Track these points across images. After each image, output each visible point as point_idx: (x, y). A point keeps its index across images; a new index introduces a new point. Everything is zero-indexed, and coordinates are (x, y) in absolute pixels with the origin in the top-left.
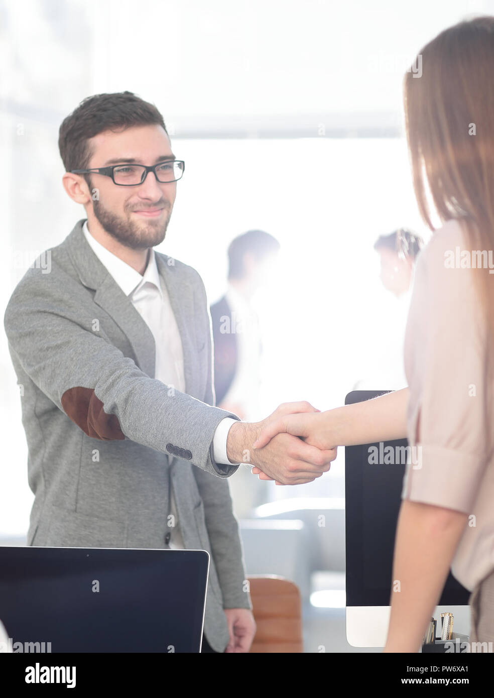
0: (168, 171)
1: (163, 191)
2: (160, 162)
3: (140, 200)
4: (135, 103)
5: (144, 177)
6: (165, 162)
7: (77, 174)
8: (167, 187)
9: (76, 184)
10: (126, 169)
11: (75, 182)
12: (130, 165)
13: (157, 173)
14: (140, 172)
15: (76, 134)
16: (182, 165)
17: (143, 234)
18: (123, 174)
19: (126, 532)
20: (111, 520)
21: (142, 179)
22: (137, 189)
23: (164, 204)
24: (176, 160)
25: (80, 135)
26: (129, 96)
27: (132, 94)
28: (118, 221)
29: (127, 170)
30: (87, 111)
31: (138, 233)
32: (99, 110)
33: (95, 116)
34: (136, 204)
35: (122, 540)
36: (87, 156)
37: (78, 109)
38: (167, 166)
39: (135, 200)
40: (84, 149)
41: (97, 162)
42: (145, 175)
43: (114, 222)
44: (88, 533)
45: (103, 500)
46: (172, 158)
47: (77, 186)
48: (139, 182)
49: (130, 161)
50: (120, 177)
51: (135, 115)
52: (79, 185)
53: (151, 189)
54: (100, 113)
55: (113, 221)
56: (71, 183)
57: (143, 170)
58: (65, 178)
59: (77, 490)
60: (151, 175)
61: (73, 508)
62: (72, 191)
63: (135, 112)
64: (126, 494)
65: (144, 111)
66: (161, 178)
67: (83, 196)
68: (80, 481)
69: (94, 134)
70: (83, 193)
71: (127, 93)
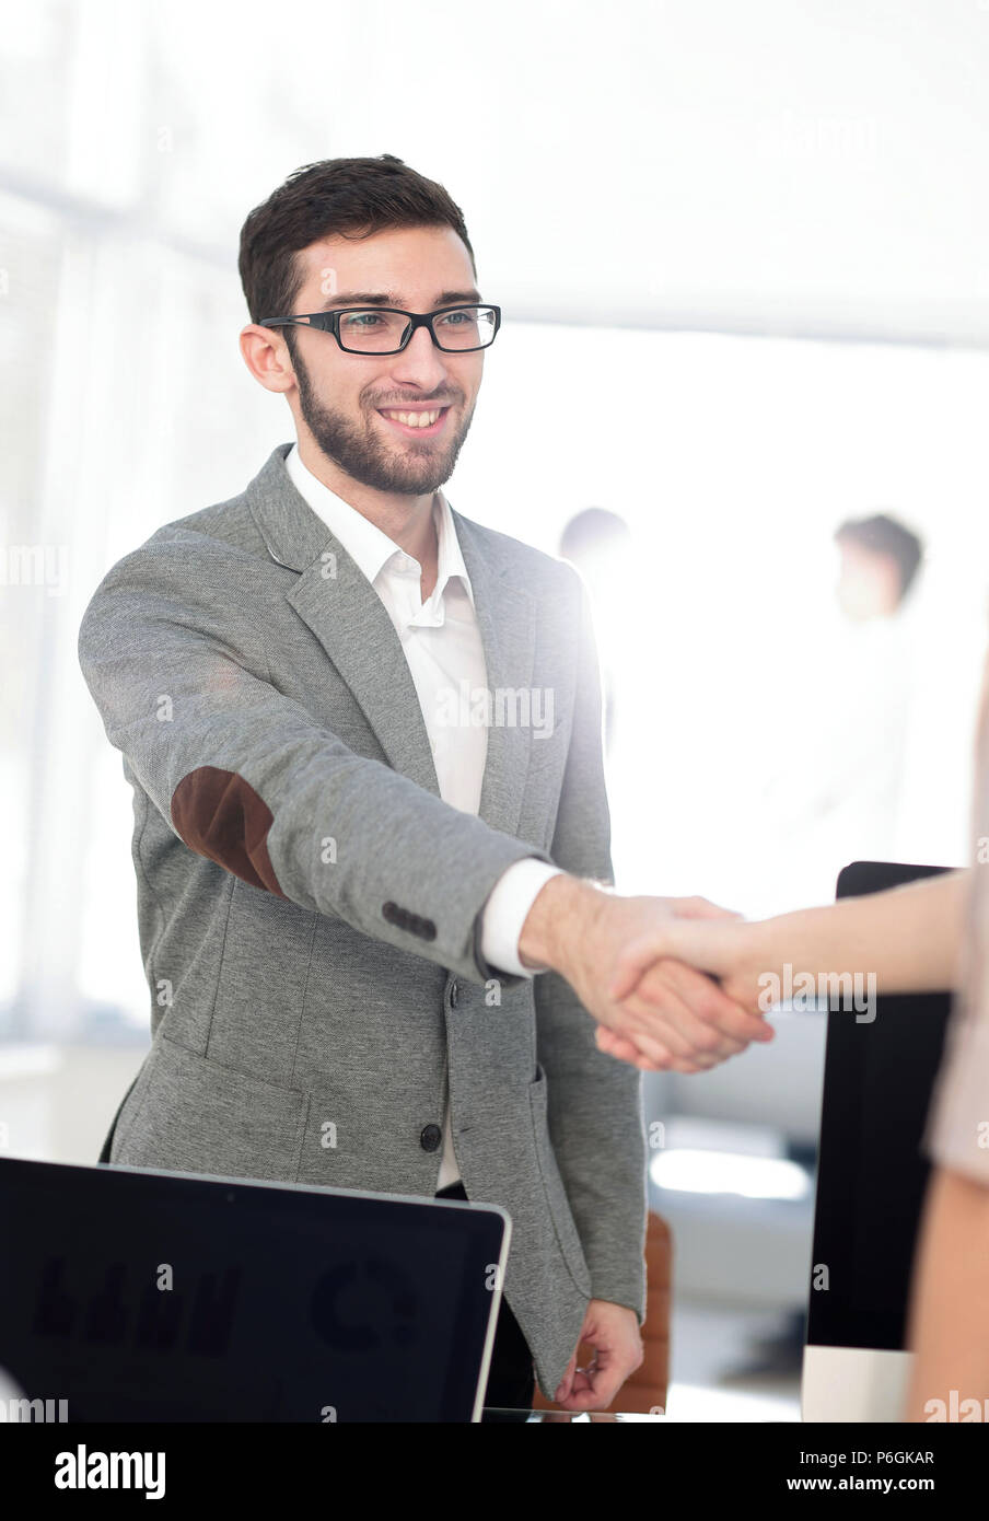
0: (461, 327)
1: (449, 370)
2: (443, 307)
3: (396, 385)
4: (396, 178)
5: (407, 337)
6: (458, 306)
7: (272, 328)
8: (458, 362)
9: (269, 348)
10: (370, 317)
11: (267, 345)
12: (378, 309)
13: (437, 330)
14: (399, 326)
15: (271, 242)
16: (495, 314)
17: (398, 467)
18: (361, 329)
19: (304, 1111)
20: (276, 1082)
21: (402, 342)
22: (391, 362)
23: (452, 399)
24: (481, 303)
25: (278, 244)
26: (391, 164)
27: (398, 161)
28: (347, 428)
29: (371, 321)
30: (296, 192)
31: (388, 462)
32: (321, 191)
33: (310, 203)
34: (387, 394)
35: (296, 1129)
36: (290, 289)
37: (282, 189)
38: (460, 315)
39: (384, 385)
40: (286, 273)
41: (308, 302)
42: (409, 334)
43: (340, 431)
44: (223, 1104)
45: (263, 1037)
46: (473, 299)
47: (271, 353)
48: (396, 347)
49: (379, 299)
50: (354, 336)
51: (394, 203)
52: (274, 352)
53: (421, 363)
54: (321, 196)
55: (337, 430)
56: (257, 346)
57: (407, 321)
58: (247, 335)
59: (213, 1010)
60: (422, 334)
61: (200, 1047)
62: (258, 364)
63: (396, 198)
64: (319, 1031)
65: (415, 194)
66: (445, 342)
67: (282, 374)
68: (220, 992)
69: (307, 242)
70: (280, 369)
71: (389, 158)
